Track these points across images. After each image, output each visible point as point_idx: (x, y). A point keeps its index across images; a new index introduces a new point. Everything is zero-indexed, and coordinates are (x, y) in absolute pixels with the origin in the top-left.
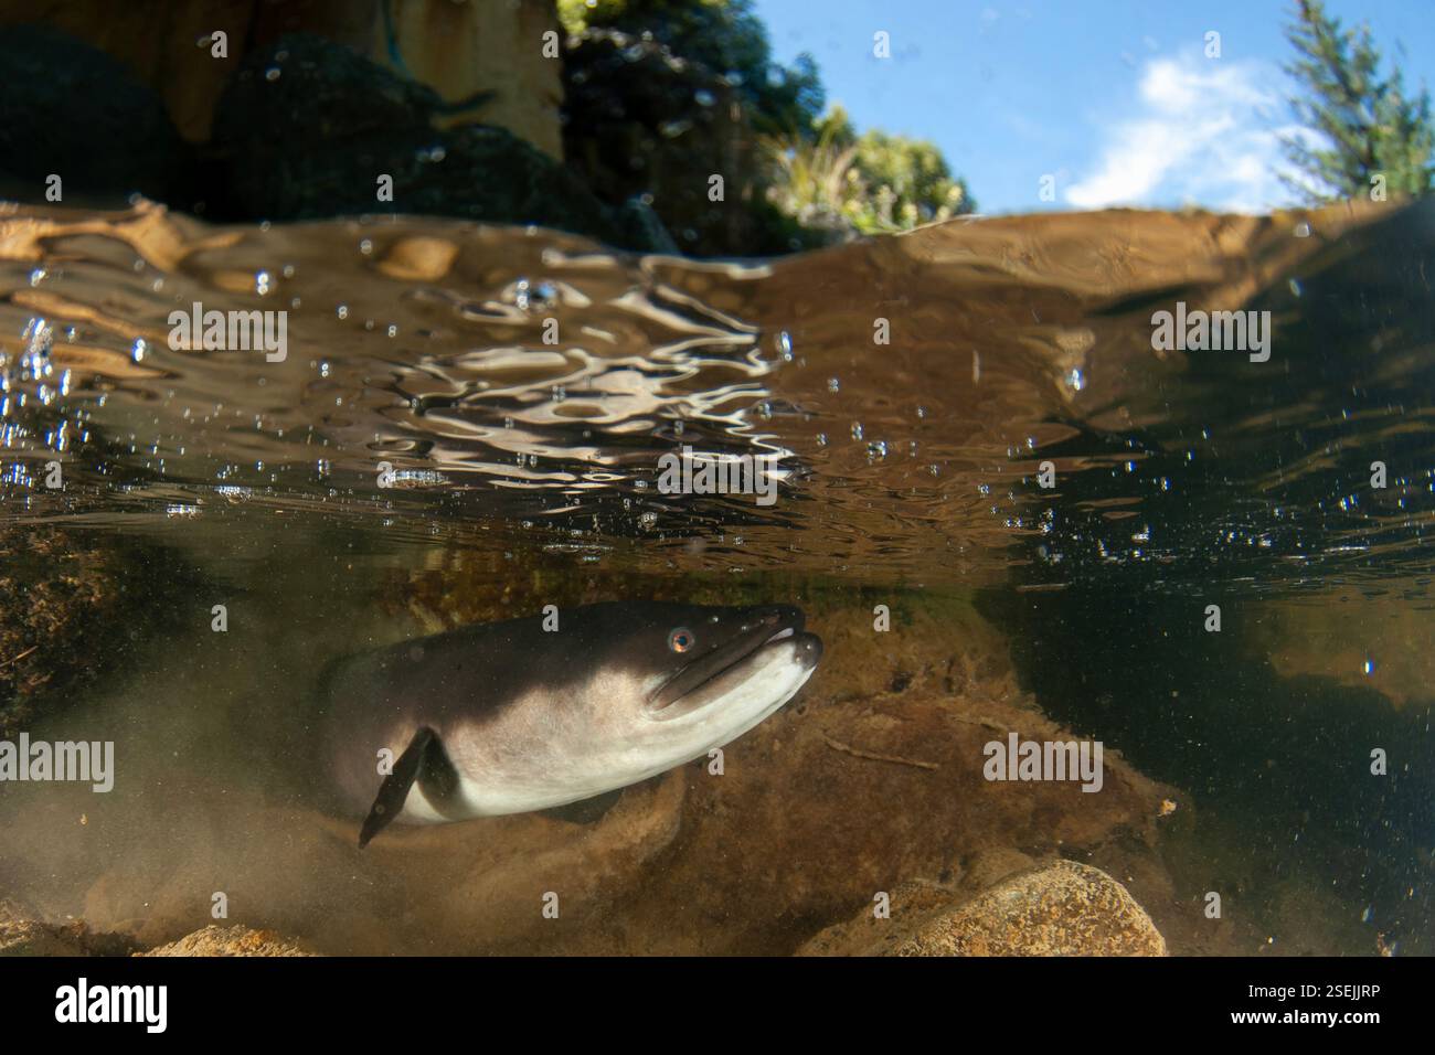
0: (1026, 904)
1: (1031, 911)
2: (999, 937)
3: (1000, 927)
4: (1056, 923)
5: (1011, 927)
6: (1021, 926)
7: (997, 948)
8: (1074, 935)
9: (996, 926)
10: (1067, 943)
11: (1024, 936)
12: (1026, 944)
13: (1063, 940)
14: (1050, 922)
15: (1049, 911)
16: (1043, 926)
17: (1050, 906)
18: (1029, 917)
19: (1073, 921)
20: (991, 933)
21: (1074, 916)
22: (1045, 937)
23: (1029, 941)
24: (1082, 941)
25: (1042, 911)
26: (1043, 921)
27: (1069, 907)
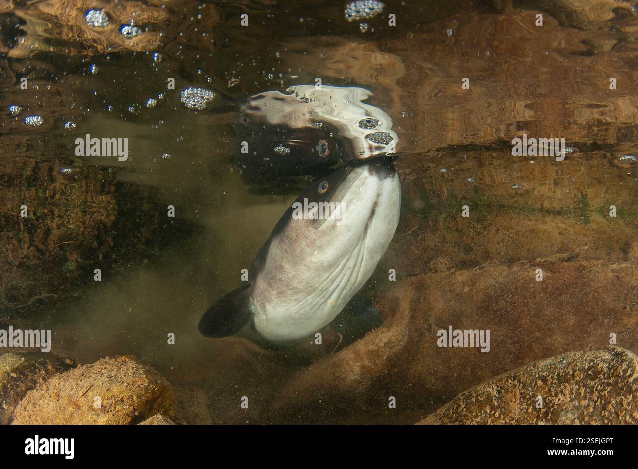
0: (555, 368)
1: (559, 373)
2: (530, 389)
3: (531, 383)
4: (577, 383)
5: (540, 382)
6: (549, 383)
7: (528, 397)
8: (592, 392)
9: (528, 382)
10: (585, 398)
11: (550, 390)
12: (551, 396)
13: (582, 395)
14: (572, 382)
15: (573, 376)
16: (566, 384)
17: (574, 371)
18: (555, 377)
19: (592, 383)
20: (524, 386)
21: (593, 379)
22: (567, 392)
23: (553, 393)
24: (598, 398)
25: (567, 374)
26: (568, 381)
27: (590, 372)
